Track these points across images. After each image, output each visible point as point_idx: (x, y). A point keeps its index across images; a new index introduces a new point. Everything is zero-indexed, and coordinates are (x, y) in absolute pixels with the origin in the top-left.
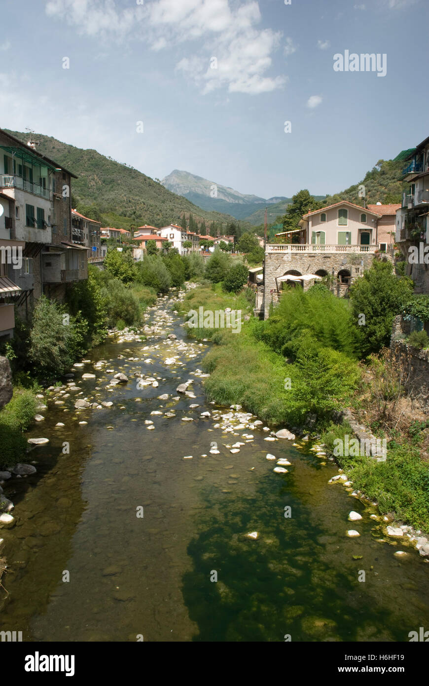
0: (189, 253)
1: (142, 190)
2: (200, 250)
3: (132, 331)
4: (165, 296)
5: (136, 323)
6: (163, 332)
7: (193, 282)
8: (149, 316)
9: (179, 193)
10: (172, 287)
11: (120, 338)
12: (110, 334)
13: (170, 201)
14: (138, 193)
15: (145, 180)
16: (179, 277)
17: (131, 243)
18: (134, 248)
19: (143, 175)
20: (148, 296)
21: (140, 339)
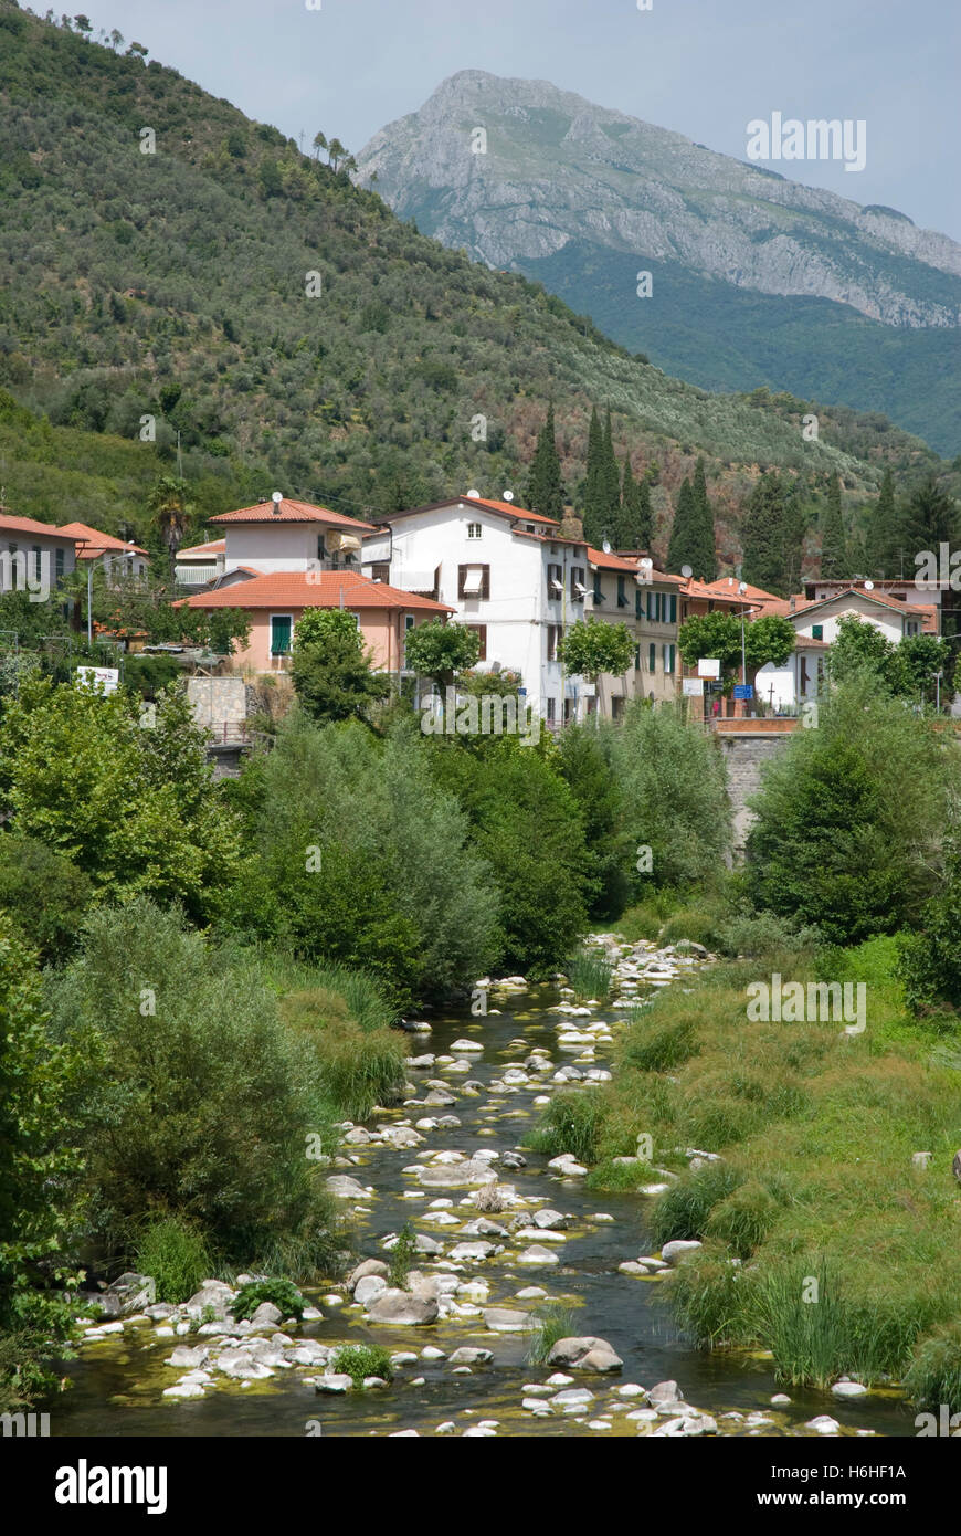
0: (604, 709)
1: (208, 225)
2: (694, 688)
3: (268, 1311)
4: (459, 1045)
5: (289, 1249)
6: (507, 1322)
7: (650, 935)
8: (368, 1193)
9: (491, 253)
10: (496, 974)
11: (178, 1358)
12: (96, 1333)
13: (430, 317)
14: (179, 249)
15: (238, 153)
16: (549, 900)
17: (167, 635)
18: (189, 669)
19: (225, 113)
20: (340, 1035)
21: (342, 1367)
